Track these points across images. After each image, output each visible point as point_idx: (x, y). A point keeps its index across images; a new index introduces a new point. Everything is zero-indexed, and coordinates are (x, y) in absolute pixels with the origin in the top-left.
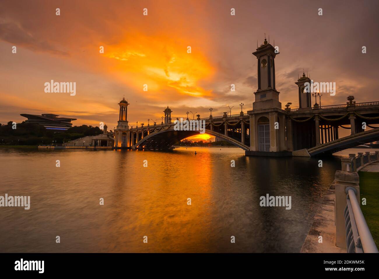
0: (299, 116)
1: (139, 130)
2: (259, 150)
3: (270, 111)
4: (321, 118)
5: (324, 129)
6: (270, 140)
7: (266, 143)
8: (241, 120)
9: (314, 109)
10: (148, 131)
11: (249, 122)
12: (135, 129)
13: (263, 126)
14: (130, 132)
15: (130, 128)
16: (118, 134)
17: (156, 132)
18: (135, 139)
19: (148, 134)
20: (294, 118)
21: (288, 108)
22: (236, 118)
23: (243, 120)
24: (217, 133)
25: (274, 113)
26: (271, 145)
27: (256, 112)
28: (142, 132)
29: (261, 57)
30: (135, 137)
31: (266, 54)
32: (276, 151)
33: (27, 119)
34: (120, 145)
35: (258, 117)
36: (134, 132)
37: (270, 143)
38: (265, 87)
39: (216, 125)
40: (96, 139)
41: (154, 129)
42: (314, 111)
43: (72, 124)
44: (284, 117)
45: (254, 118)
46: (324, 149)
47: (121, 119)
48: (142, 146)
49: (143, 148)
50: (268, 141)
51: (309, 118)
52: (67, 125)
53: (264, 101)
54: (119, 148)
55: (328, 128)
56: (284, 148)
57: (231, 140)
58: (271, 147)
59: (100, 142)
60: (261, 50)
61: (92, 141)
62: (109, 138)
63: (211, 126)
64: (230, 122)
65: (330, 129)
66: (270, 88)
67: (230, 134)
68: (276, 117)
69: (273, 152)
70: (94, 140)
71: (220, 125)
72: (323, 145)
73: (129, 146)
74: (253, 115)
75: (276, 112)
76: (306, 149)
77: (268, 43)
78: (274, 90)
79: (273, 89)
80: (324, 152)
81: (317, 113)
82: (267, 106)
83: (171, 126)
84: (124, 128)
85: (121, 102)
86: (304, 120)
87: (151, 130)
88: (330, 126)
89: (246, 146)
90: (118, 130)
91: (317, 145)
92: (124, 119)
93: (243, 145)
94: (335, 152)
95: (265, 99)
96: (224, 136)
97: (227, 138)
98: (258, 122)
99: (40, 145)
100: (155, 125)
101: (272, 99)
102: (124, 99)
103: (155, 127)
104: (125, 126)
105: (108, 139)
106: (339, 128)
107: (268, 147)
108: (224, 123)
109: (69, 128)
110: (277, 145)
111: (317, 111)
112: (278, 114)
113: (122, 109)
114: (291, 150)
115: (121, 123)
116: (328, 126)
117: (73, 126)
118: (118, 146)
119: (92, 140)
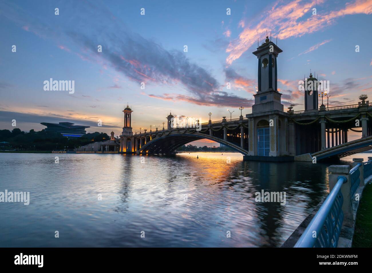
0: (302, 119)
1: (142, 136)
2: (258, 155)
3: (270, 113)
4: (327, 121)
5: (331, 132)
6: (270, 145)
7: (265, 147)
8: (240, 124)
9: (319, 111)
10: (151, 137)
11: (248, 126)
12: (138, 135)
13: (263, 130)
14: (135, 137)
15: (134, 134)
16: (123, 140)
17: (157, 138)
18: (139, 144)
19: (151, 139)
20: (297, 121)
21: (290, 110)
22: (236, 122)
23: (242, 124)
24: (216, 138)
25: (275, 115)
26: (270, 150)
27: (255, 116)
28: (145, 138)
29: (261, 56)
30: (139, 143)
31: (267, 53)
32: (276, 156)
33: (46, 127)
34: (125, 150)
35: (257, 121)
36: (137, 137)
37: (269, 147)
38: (265, 88)
39: (215, 130)
40: (104, 145)
41: (156, 135)
42: (319, 113)
43: (86, 131)
44: (286, 120)
45: (253, 122)
46: (330, 154)
47: (125, 126)
48: (146, 151)
49: (147, 153)
50: (267, 145)
51: (314, 120)
52: (81, 133)
53: (264, 103)
54: (124, 153)
55: (336, 132)
56: (285, 152)
57: (230, 144)
58: (271, 151)
59: (108, 147)
60: (262, 49)
61: (101, 147)
62: (117, 144)
63: (210, 130)
64: (229, 126)
65: (338, 133)
66: (271, 89)
67: (229, 138)
68: (277, 119)
69: (272, 157)
70: (102, 145)
71: (219, 130)
72: (329, 149)
73: (133, 151)
74: (252, 119)
75: (277, 114)
76: (309, 153)
77: (270, 40)
78: (276, 91)
79: (274, 90)
80: (330, 156)
81: (323, 115)
82: (267, 109)
83: (171, 131)
84: (128, 134)
85: (125, 110)
86: (308, 123)
87: (153, 136)
88: (338, 129)
89: (245, 151)
90: (122, 136)
91: (322, 149)
92: (128, 126)
93: (242, 150)
94: (343, 157)
95: (264, 101)
96: (223, 141)
97: (226, 143)
98: (258, 125)
99: (53, 150)
100: (157, 130)
101: (273, 101)
102: (128, 106)
103: (157, 133)
104: (130, 132)
105: (115, 144)
106: (348, 131)
107: (268, 151)
108: (223, 128)
109: (83, 135)
110: (277, 150)
111: (324, 113)
112: (279, 117)
113: (127, 116)
114: (293, 155)
115: (125, 129)
116: (336, 130)
117: (87, 133)
118: (123, 151)
119: (101, 145)
